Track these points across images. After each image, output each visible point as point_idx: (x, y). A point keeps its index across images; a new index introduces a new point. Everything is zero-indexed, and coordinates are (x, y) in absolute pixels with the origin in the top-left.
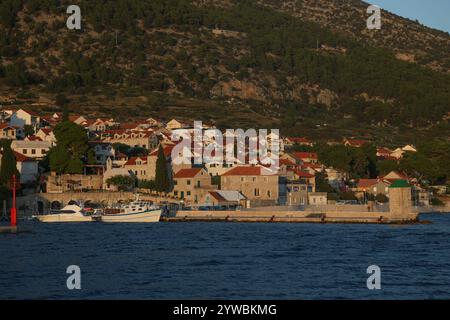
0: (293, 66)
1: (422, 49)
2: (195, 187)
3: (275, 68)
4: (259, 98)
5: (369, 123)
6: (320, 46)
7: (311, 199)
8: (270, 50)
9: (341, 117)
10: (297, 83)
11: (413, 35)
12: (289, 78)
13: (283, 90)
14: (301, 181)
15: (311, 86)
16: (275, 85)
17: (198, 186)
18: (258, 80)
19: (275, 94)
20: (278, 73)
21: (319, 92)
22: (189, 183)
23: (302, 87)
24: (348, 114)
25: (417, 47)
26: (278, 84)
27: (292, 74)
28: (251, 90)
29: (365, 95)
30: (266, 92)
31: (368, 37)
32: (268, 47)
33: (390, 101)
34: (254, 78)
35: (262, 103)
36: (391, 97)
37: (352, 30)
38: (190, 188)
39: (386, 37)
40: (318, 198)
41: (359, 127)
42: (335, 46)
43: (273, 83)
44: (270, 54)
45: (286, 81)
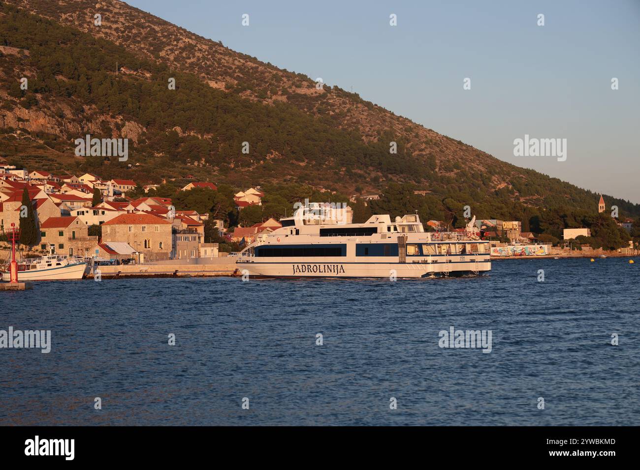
0: (90, 92)
1: (231, 76)
2: (70, 239)
3: (69, 95)
4: (52, 131)
5: (185, 163)
6: (119, 69)
7: (202, 250)
8: (61, 73)
9: (152, 155)
10: (96, 113)
11: (220, 59)
12: (86, 107)
13: (80, 122)
14: (190, 231)
15: (113, 117)
16: (70, 116)
17: (73, 238)
18: (49, 109)
19: (70, 126)
20: (73, 101)
21: (123, 125)
22: (61, 234)
23: (102, 118)
24: (158, 151)
25: (226, 73)
26: (74, 114)
27: (90, 102)
28: (41, 121)
29: (178, 129)
30: (60, 124)
31: (168, 59)
32: (57, 69)
33: (208, 137)
34: (45, 107)
35: (56, 137)
36: (208, 133)
37: (148, 50)
38: (63, 240)
39: (189, 61)
40: (209, 250)
41: (175, 167)
42: (136, 70)
43: (68, 113)
44: (60, 77)
45: (83, 111)
